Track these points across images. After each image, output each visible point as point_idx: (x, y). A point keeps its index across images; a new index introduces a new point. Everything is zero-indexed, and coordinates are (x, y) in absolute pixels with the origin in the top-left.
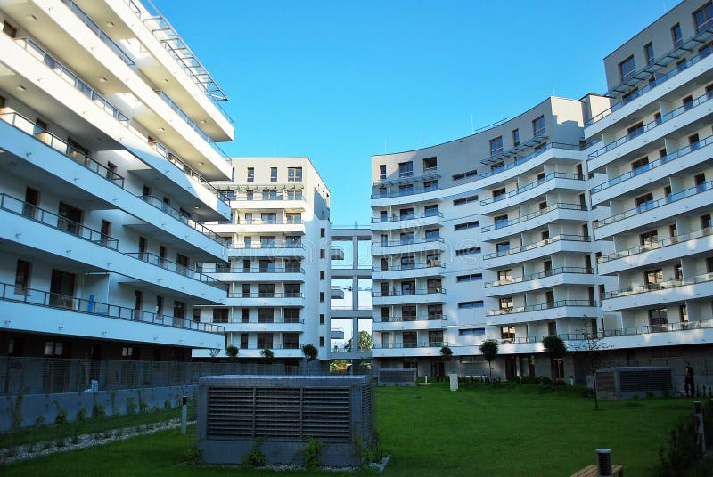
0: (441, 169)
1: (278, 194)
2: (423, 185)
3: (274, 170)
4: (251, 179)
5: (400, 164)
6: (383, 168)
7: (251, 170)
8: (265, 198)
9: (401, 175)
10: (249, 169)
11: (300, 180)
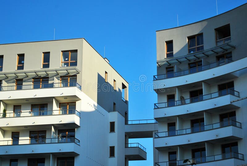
0: (234, 38)
1: (50, 82)
2: (215, 59)
3: (47, 55)
4: (21, 67)
5: (189, 38)
6: (170, 44)
7: (21, 57)
8: (36, 87)
9: (190, 51)
10: (19, 55)
11: (75, 64)
